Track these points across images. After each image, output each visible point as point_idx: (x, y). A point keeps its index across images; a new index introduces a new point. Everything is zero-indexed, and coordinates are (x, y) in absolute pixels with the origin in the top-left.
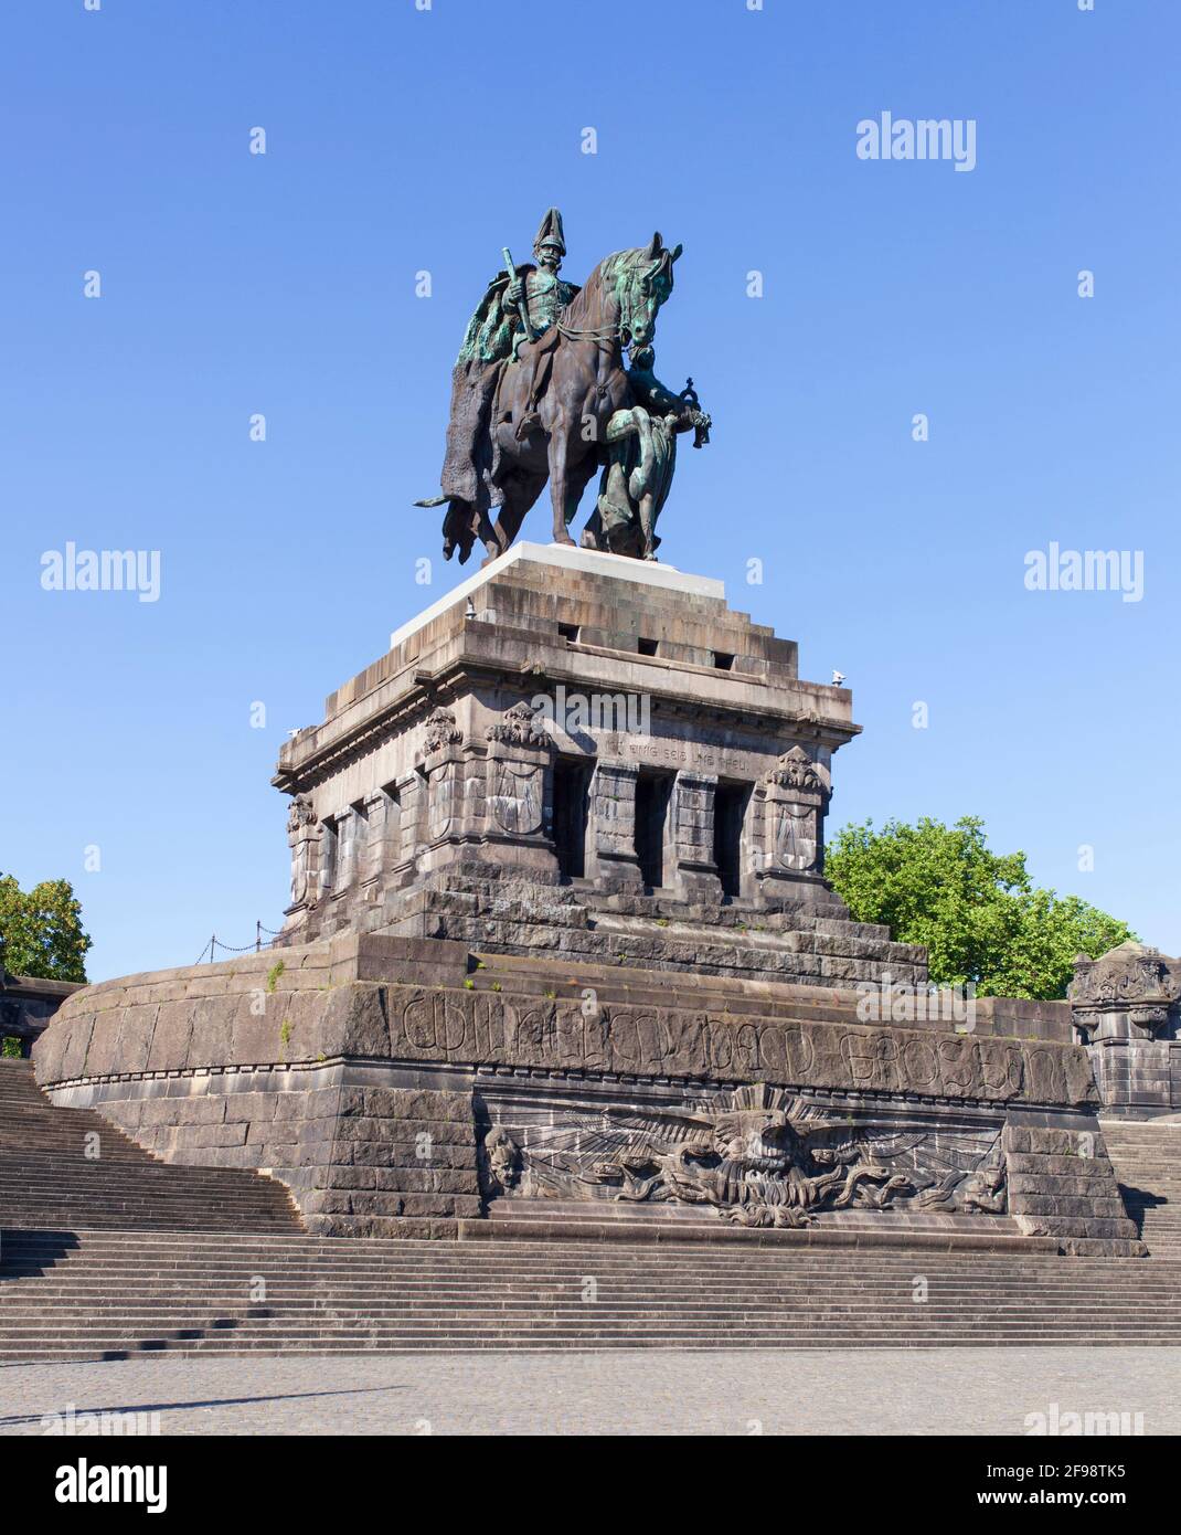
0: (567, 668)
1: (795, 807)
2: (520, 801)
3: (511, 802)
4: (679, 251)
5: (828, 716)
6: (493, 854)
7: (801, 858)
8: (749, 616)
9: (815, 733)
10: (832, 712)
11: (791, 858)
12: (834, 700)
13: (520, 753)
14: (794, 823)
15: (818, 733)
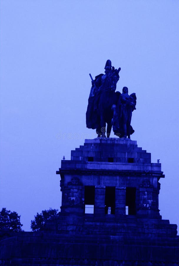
0: (86, 167)
1: (146, 192)
2: (75, 198)
3: (72, 198)
4: (120, 69)
5: (155, 170)
6: (67, 210)
7: (148, 205)
8: (141, 148)
9: (151, 175)
10: (155, 169)
11: (145, 205)
12: (156, 166)
13: (74, 187)
14: (146, 196)
15: (152, 175)
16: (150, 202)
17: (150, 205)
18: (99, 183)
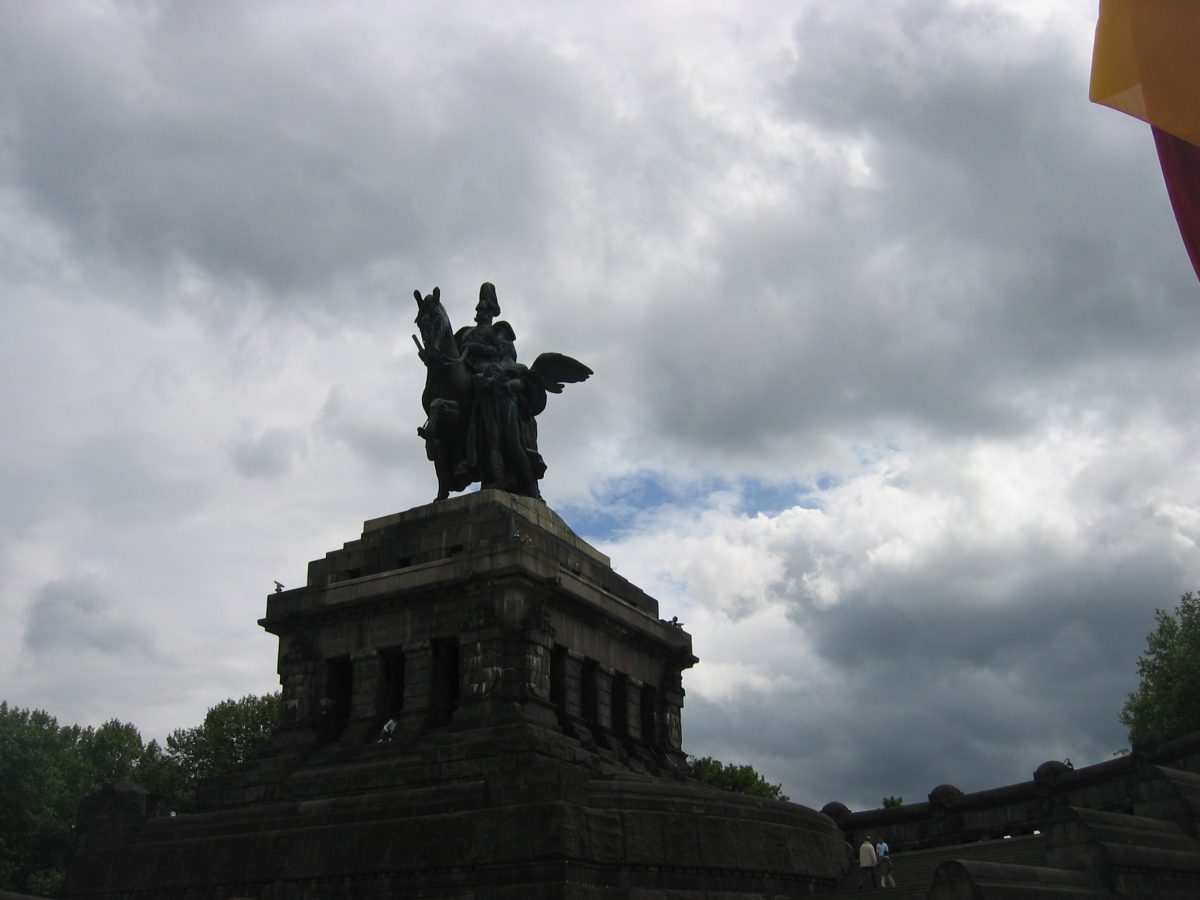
1: (479, 645)
5: (501, 566)
7: (484, 685)
9: (489, 584)
11: (476, 686)
14: (479, 658)
15: (492, 583)
16: (490, 675)
17: (491, 684)
18: (361, 644)
